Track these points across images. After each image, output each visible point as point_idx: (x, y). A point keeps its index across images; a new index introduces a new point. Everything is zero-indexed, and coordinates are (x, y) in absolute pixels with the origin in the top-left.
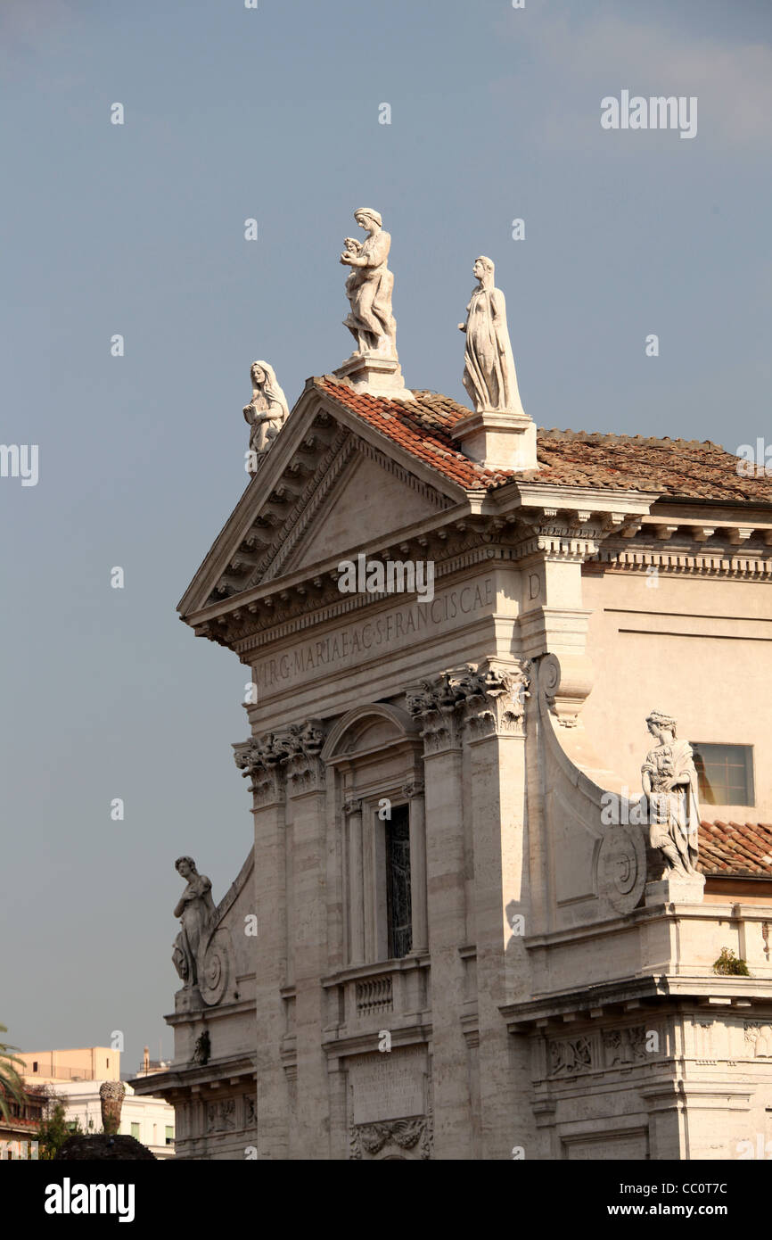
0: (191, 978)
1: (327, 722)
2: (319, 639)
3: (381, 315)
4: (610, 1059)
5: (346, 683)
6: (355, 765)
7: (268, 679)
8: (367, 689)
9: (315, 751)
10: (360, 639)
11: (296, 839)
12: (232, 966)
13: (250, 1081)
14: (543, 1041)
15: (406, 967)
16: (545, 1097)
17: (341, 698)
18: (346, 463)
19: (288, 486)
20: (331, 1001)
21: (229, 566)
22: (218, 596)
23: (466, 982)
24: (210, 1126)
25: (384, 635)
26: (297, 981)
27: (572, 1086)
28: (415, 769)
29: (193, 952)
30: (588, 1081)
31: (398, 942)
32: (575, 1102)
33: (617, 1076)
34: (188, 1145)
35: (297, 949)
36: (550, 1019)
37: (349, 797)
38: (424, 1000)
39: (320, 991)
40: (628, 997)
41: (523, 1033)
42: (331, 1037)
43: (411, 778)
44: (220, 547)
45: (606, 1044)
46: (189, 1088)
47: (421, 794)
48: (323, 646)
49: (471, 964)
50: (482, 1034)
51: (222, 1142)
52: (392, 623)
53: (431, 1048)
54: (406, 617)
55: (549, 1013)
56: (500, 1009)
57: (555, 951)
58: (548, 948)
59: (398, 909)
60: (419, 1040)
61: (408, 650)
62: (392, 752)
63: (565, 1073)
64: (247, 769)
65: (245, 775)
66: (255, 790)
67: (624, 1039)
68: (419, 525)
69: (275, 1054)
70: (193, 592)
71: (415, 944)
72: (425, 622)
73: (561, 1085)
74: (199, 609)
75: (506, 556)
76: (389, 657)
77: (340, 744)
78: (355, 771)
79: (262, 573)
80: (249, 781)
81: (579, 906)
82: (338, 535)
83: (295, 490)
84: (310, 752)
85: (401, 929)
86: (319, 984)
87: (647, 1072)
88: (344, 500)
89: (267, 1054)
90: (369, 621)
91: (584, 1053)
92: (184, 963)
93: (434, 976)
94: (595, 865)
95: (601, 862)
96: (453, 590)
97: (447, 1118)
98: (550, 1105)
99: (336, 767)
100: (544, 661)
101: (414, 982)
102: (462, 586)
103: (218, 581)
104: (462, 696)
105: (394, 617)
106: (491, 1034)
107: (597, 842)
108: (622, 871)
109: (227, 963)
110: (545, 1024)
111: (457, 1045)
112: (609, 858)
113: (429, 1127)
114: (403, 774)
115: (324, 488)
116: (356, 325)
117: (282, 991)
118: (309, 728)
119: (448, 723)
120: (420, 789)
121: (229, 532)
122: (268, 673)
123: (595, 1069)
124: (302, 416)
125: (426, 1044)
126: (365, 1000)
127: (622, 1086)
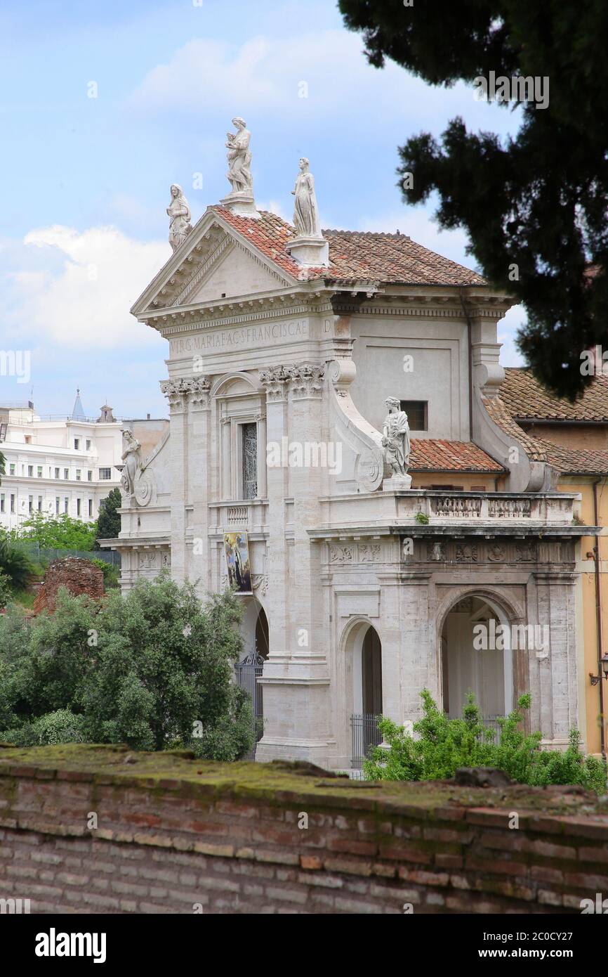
0: (130, 490)
1: (212, 376)
2: (209, 334)
3: (245, 174)
4: (361, 559)
5: (223, 359)
6: (228, 400)
7: (179, 349)
8: (235, 364)
9: (206, 391)
10: (232, 338)
11: (195, 433)
12: (154, 487)
13: (166, 548)
14: (327, 546)
15: (255, 504)
16: (328, 572)
17: (221, 366)
18: (226, 248)
19: (195, 257)
20: (212, 514)
21: (161, 292)
22: (154, 307)
23: (287, 514)
24: (141, 565)
25: (246, 338)
26: (195, 503)
27: (341, 568)
28: (261, 407)
29: (132, 478)
30: (350, 567)
31: (248, 488)
32: (343, 576)
33: (365, 566)
34: (129, 573)
35: (194, 487)
36: (333, 538)
37: (224, 416)
38: (264, 520)
39: (207, 509)
40: (374, 533)
41: (318, 542)
42: (213, 532)
43: (259, 412)
44: (156, 282)
45: (360, 551)
46: (132, 547)
47: (265, 420)
48: (211, 338)
49: (290, 506)
50: (296, 541)
51: (149, 573)
52: (250, 333)
53: (268, 544)
54: (258, 331)
55: (332, 536)
56: (307, 531)
57: (334, 504)
58: (330, 502)
59: (248, 472)
60: (262, 539)
61: (259, 349)
62: (249, 397)
63: (338, 562)
64: (166, 394)
65: (166, 397)
66: (171, 405)
67: (369, 549)
68: (270, 292)
69: (182, 537)
70: (140, 303)
71: (259, 493)
72: (269, 335)
73: (336, 567)
74: (142, 311)
75: (314, 310)
76: (249, 351)
77: (220, 389)
78: (227, 403)
79: (177, 296)
80: (167, 401)
81: (347, 484)
82: (220, 283)
83: (197, 259)
84: (203, 391)
85: (249, 481)
86: (207, 506)
87: (381, 566)
88: (223, 266)
89: (177, 535)
90: (238, 330)
91: (348, 554)
92: (127, 484)
93: (270, 510)
94: (356, 466)
95: (359, 465)
96: (285, 322)
97: (276, 578)
98: (330, 576)
99: (217, 400)
100: (331, 363)
101: (259, 511)
102: (291, 321)
103: (153, 298)
104: (289, 377)
105: (251, 331)
106: (301, 541)
107: (358, 455)
108: (371, 471)
109: (151, 486)
110: (330, 540)
111: (281, 545)
112: (364, 464)
113: (266, 580)
114: (255, 408)
115: (213, 259)
116: (231, 178)
117: (185, 506)
118: (203, 379)
119: (280, 388)
120: (263, 417)
121: (161, 276)
122: (179, 345)
123: (353, 562)
124: (205, 223)
125: (266, 541)
126: (232, 516)
127: (367, 571)
